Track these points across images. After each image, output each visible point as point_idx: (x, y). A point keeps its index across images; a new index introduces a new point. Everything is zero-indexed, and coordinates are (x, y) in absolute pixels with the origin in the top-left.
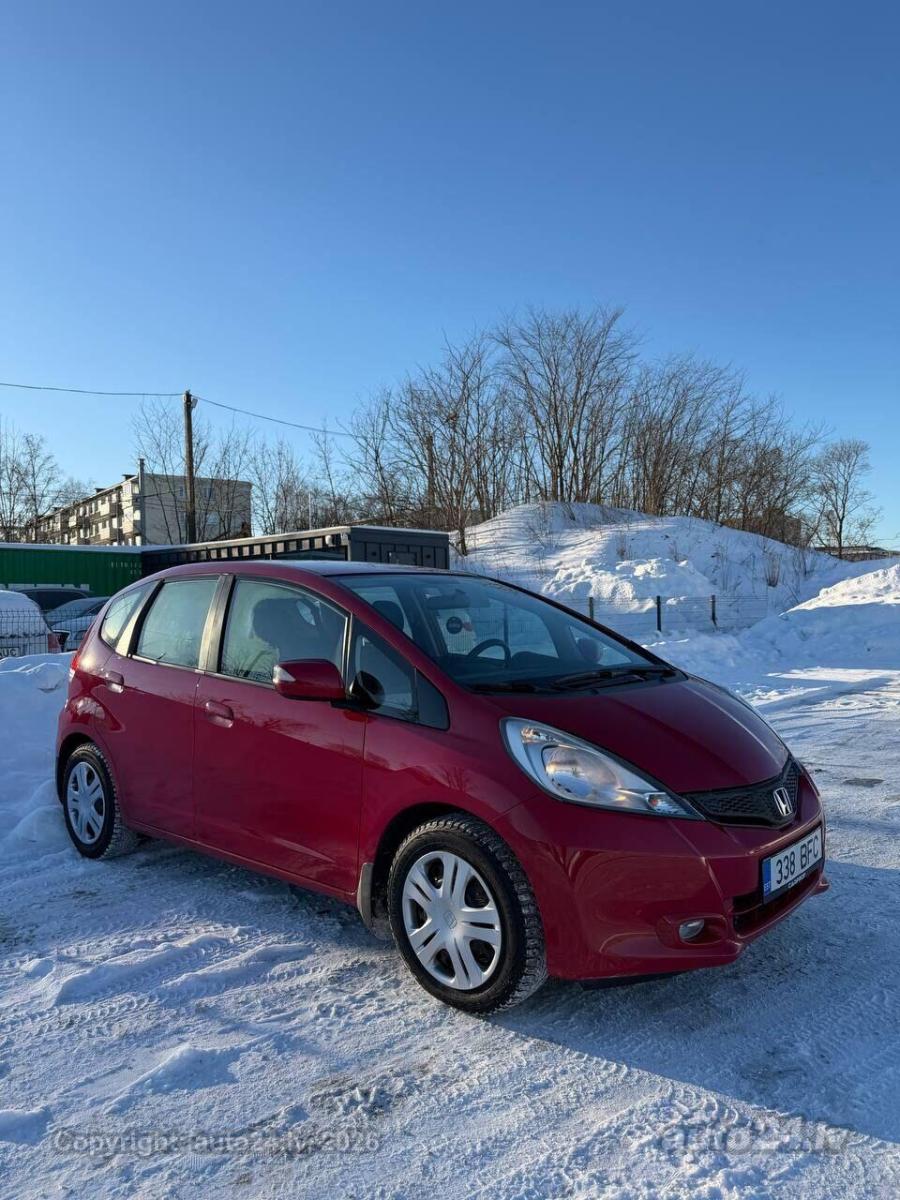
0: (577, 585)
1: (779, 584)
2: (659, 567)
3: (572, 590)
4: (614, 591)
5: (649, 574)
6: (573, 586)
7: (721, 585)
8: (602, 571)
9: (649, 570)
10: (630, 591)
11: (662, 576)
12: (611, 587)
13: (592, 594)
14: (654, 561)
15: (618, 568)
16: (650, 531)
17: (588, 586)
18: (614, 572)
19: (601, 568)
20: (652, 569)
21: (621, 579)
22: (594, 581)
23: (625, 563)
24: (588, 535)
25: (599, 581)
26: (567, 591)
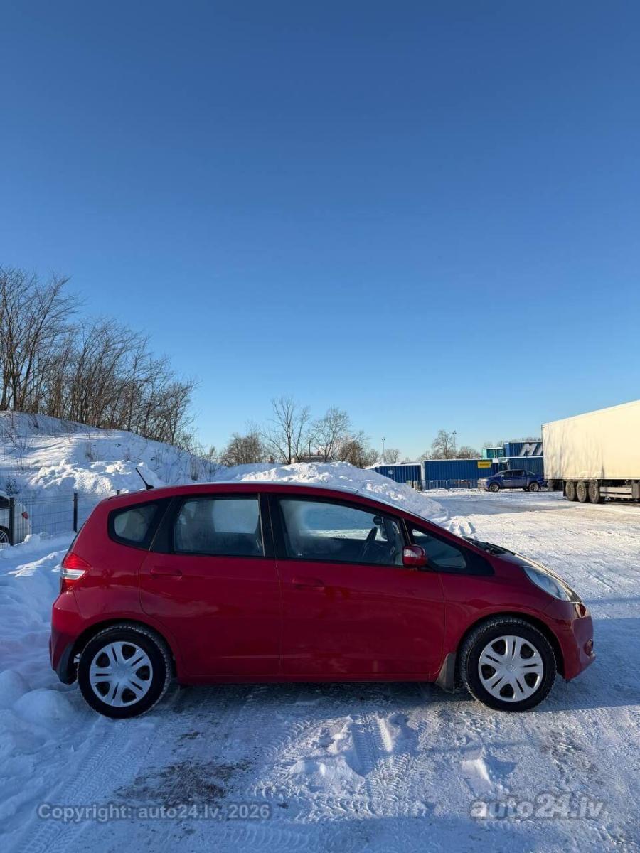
0: (64, 480)
1: (199, 479)
2: (126, 467)
3: (59, 483)
4: (96, 484)
5: (118, 471)
6: (59, 480)
7: (165, 479)
8: (81, 469)
9: (118, 469)
10: (109, 484)
11: (128, 473)
12: (92, 481)
13: (76, 486)
14: (119, 462)
15: (92, 467)
16: (106, 440)
17: (73, 480)
18: (91, 470)
19: (78, 467)
20: (120, 468)
21: (100, 475)
22: (77, 475)
23: (97, 463)
24: (53, 440)
25: (82, 477)
26: (55, 485)
